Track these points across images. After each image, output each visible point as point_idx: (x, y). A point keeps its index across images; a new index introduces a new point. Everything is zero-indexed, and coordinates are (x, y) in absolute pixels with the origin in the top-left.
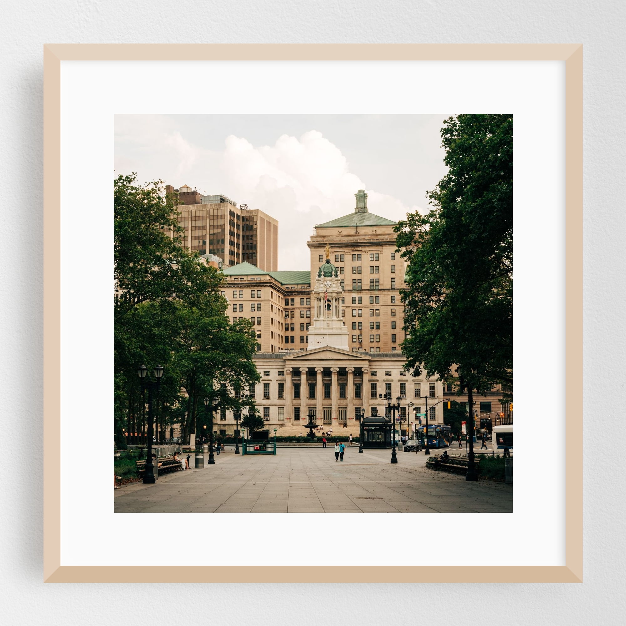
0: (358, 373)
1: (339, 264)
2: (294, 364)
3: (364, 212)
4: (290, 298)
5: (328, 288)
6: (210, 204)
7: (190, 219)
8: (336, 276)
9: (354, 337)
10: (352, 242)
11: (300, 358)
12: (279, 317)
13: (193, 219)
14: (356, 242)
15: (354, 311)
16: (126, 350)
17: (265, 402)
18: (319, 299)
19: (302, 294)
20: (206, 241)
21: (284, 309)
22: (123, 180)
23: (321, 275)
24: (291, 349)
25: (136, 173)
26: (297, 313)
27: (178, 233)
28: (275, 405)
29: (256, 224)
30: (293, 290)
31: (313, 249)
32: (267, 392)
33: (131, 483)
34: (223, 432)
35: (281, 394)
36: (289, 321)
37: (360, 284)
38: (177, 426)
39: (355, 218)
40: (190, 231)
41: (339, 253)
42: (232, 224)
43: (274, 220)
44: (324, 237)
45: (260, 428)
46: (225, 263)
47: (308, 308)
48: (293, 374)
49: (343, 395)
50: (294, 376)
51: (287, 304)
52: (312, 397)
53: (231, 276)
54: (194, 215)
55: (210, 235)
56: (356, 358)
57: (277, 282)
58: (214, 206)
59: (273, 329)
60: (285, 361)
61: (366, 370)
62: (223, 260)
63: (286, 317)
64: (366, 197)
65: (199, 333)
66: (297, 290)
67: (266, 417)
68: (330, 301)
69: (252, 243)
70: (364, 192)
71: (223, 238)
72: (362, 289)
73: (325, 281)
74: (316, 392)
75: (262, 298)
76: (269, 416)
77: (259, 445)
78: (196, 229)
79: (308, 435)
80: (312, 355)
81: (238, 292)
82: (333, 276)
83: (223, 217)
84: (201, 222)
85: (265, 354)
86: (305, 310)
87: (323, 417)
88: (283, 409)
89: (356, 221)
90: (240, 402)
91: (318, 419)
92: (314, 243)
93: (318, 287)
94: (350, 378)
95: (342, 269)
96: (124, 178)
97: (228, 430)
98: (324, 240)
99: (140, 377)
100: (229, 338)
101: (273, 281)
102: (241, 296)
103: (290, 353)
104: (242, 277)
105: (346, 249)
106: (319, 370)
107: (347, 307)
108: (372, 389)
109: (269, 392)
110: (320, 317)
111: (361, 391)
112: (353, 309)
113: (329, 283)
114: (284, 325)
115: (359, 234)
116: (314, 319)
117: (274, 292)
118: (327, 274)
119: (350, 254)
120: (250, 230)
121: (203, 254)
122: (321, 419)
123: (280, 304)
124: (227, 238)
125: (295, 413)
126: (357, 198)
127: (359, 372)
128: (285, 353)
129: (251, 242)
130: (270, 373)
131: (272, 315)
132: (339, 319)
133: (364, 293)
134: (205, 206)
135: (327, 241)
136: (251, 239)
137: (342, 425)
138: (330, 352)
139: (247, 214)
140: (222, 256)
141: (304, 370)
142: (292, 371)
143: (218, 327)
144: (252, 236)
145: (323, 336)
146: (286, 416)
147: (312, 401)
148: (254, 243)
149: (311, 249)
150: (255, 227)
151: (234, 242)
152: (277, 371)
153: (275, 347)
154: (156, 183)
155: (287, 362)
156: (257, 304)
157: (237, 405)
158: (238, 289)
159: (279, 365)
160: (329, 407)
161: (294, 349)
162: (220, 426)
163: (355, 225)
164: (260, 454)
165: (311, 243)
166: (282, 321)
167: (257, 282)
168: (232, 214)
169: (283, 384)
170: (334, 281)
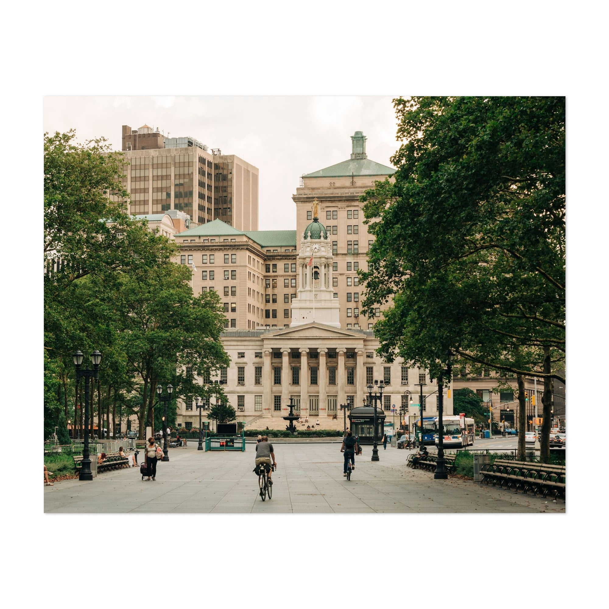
0: (351, 354)
1: (332, 223)
2: (274, 344)
3: (362, 159)
4: (271, 263)
5: (315, 252)
6: (175, 148)
7: (151, 167)
8: (326, 238)
9: (349, 311)
10: (347, 195)
11: (281, 337)
12: (258, 287)
13: (155, 166)
14: (352, 195)
15: (349, 280)
16: (63, 332)
17: (240, 389)
18: (304, 266)
19: (285, 259)
20: (170, 193)
21: (264, 276)
22: (60, 138)
23: (308, 237)
24: (273, 325)
25: (75, 130)
26: (280, 282)
27: (124, 197)
28: (251, 393)
29: (231, 173)
30: (275, 254)
31: (300, 204)
32: (241, 378)
33: (66, 480)
34: (189, 424)
35: (259, 380)
36: (270, 291)
37: (356, 247)
38: (134, 418)
39: (351, 166)
40: (151, 182)
41: (332, 209)
42: (202, 172)
43: (253, 168)
44: (313, 189)
45: (231, 421)
46: (194, 221)
47: (293, 276)
48: (273, 357)
49: (332, 380)
50: (275, 358)
51: (268, 270)
52: (296, 383)
53: (200, 237)
54: (155, 162)
55: (176, 185)
56: (348, 337)
57: (255, 244)
58: (180, 151)
59: (251, 301)
60: (263, 340)
61: (360, 351)
62: (191, 216)
63: (267, 286)
64: (365, 141)
65: (156, 308)
66: (280, 254)
67: (240, 407)
68: (319, 269)
69: (226, 197)
70: (361, 134)
71: (191, 190)
72: (359, 252)
73: (312, 244)
74: (300, 377)
75: (238, 264)
76: (243, 406)
77: (225, 440)
78: (159, 179)
79: (288, 429)
80: (296, 333)
81: (208, 255)
82: (322, 238)
83: (191, 164)
84: (164, 170)
85: (240, 332)
86: (290, 278)
87: (308, 407)
88: (261, 397)
89: (352, 169)
90: (205, 389)
91: (302, 409)
92: (301, 196)
93: (303, 251)
94: (341, 361)
95: (335, 228)
96: (61, 136)
97: (195, 423)
98: (314, 193)
99: (76, 363)
100: (192, 314)
101: (250, 243)
102: (212, 261)
103: (269, 330)
104: (214, 238)
105: (339, 204)
106: (304, 351)
107: (341, 274)
108: (367, 374)
109: (244, 378)
110: (306, 287)
111: (354, 377)
112: (348, 276)
113: (317, 246)
114: (264, 296)
115: (355, 186)
116: (299, 289)
117: (253, 256)
118: (315, 235)
119: (344, 210)
120: (224, 180)
121: (167, 210)
122: (307, 409)
123: (260, 271)
124: (196, 189)
125: (275, 402)
126: (353, 141)
127: (353, 354)
128: (263, 331)
129: (225, 194)
130: (245, 355)
131: (250, 284)
132: (329, 290)
133: (361, 258)
134: (169, 150)
135: (317, 194)
136: (225, 191)
137: (332, 417)
138: (317, 329)
139: (221, 161)
140: (190, 213)
141: (285, 351)
142: (272, 353)
143: (178, 301)
144: (226, 187)
145: (309, 310)
146: (264, 406)
147: (295, 388)
148: (229, 196)
149: (297, 203)
150: (229, 176)
151: (205, 195)
152: (254, 352)
153: (254, 323)
154: (98, 140)
155: (265, 342)
156: (232, 271)
157: (201, 393)
158: (208, 253)
159: (257, 344)
160: (315, 396)
161: (276, 325)
162: (186, 418)
163: (351, 174)
164: (226, 450)
165: (297, 196)
166: (262, 291)
167: (232, 244)
168: (202, 160)
169: (261, 367)
170: (323, 244)
